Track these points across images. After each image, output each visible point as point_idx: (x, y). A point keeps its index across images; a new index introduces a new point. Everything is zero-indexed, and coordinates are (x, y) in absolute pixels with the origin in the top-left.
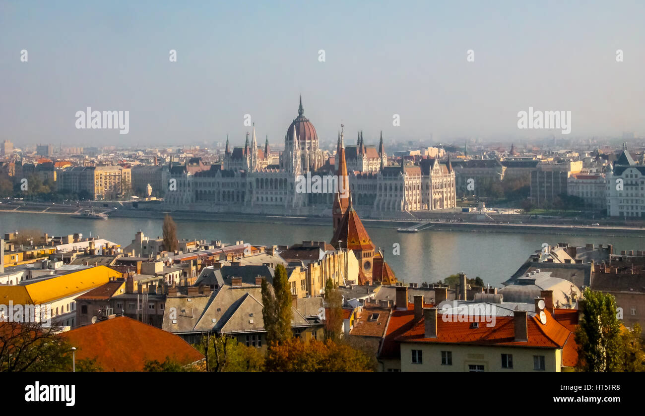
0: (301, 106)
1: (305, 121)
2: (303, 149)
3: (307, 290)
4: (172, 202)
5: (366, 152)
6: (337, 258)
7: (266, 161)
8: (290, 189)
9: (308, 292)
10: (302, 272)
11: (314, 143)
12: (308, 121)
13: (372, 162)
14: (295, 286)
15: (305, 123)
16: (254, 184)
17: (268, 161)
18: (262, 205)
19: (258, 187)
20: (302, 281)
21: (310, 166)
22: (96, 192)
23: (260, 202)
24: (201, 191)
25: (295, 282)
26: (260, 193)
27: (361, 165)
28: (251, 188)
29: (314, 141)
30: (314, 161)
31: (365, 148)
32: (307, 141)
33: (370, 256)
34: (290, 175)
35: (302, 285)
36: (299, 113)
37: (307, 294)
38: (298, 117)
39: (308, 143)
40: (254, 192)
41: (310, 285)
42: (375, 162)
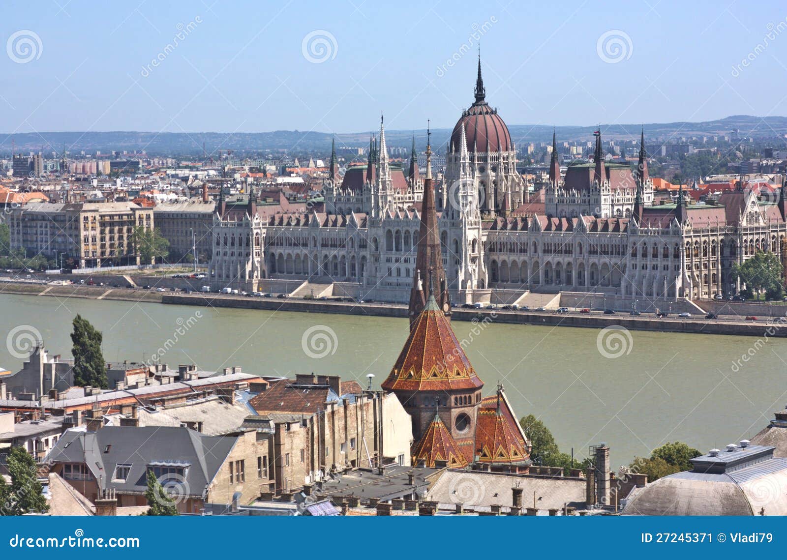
0: (480, 83)
1: (487, 113)
2: (482, 170)
3: (271, 478)
4: (224, 276)
5: (608, 177)
6: (353, 412)
7: (411, 195)
8: (453, 252)
9: (274, 481)
10: (260, 442)
11: (505, 158)
12: (494, 112)
13: (620, 197)
14: (243, 470)
15: (487, 116)
16: (383, 242)
17: (416, 195)
18: (398, 285)
19: (389, 249)
20: (259, 459)
21: (496, 206)
22: (83, 255)
23: (394, 279)
24: (281, 255)
25: (242, 461)
26: (394, 260)
27: (598, 202)
28: (377, 249)
29: (505, 154)
30: (505, 195)
31: (607, 169)
32: (491, 154)
33: (470, 402)
34: (453, 224)
35: (259, 467)
36: (476, 96)
37: (271, 486)
38: (474, 105)
39: (493, 159)
40: (383, 258)
41: (279, 467)
42: (627, 196)
